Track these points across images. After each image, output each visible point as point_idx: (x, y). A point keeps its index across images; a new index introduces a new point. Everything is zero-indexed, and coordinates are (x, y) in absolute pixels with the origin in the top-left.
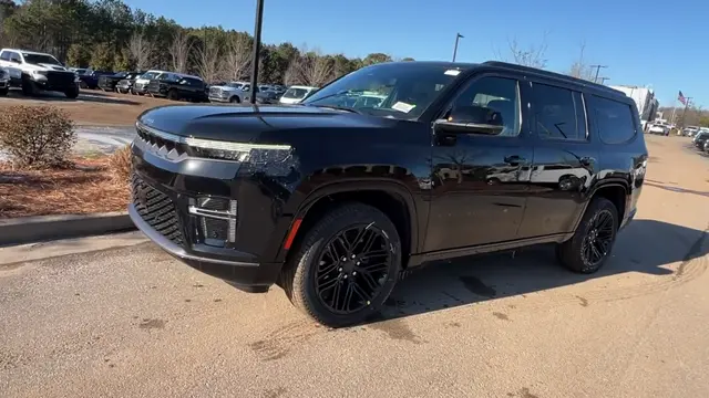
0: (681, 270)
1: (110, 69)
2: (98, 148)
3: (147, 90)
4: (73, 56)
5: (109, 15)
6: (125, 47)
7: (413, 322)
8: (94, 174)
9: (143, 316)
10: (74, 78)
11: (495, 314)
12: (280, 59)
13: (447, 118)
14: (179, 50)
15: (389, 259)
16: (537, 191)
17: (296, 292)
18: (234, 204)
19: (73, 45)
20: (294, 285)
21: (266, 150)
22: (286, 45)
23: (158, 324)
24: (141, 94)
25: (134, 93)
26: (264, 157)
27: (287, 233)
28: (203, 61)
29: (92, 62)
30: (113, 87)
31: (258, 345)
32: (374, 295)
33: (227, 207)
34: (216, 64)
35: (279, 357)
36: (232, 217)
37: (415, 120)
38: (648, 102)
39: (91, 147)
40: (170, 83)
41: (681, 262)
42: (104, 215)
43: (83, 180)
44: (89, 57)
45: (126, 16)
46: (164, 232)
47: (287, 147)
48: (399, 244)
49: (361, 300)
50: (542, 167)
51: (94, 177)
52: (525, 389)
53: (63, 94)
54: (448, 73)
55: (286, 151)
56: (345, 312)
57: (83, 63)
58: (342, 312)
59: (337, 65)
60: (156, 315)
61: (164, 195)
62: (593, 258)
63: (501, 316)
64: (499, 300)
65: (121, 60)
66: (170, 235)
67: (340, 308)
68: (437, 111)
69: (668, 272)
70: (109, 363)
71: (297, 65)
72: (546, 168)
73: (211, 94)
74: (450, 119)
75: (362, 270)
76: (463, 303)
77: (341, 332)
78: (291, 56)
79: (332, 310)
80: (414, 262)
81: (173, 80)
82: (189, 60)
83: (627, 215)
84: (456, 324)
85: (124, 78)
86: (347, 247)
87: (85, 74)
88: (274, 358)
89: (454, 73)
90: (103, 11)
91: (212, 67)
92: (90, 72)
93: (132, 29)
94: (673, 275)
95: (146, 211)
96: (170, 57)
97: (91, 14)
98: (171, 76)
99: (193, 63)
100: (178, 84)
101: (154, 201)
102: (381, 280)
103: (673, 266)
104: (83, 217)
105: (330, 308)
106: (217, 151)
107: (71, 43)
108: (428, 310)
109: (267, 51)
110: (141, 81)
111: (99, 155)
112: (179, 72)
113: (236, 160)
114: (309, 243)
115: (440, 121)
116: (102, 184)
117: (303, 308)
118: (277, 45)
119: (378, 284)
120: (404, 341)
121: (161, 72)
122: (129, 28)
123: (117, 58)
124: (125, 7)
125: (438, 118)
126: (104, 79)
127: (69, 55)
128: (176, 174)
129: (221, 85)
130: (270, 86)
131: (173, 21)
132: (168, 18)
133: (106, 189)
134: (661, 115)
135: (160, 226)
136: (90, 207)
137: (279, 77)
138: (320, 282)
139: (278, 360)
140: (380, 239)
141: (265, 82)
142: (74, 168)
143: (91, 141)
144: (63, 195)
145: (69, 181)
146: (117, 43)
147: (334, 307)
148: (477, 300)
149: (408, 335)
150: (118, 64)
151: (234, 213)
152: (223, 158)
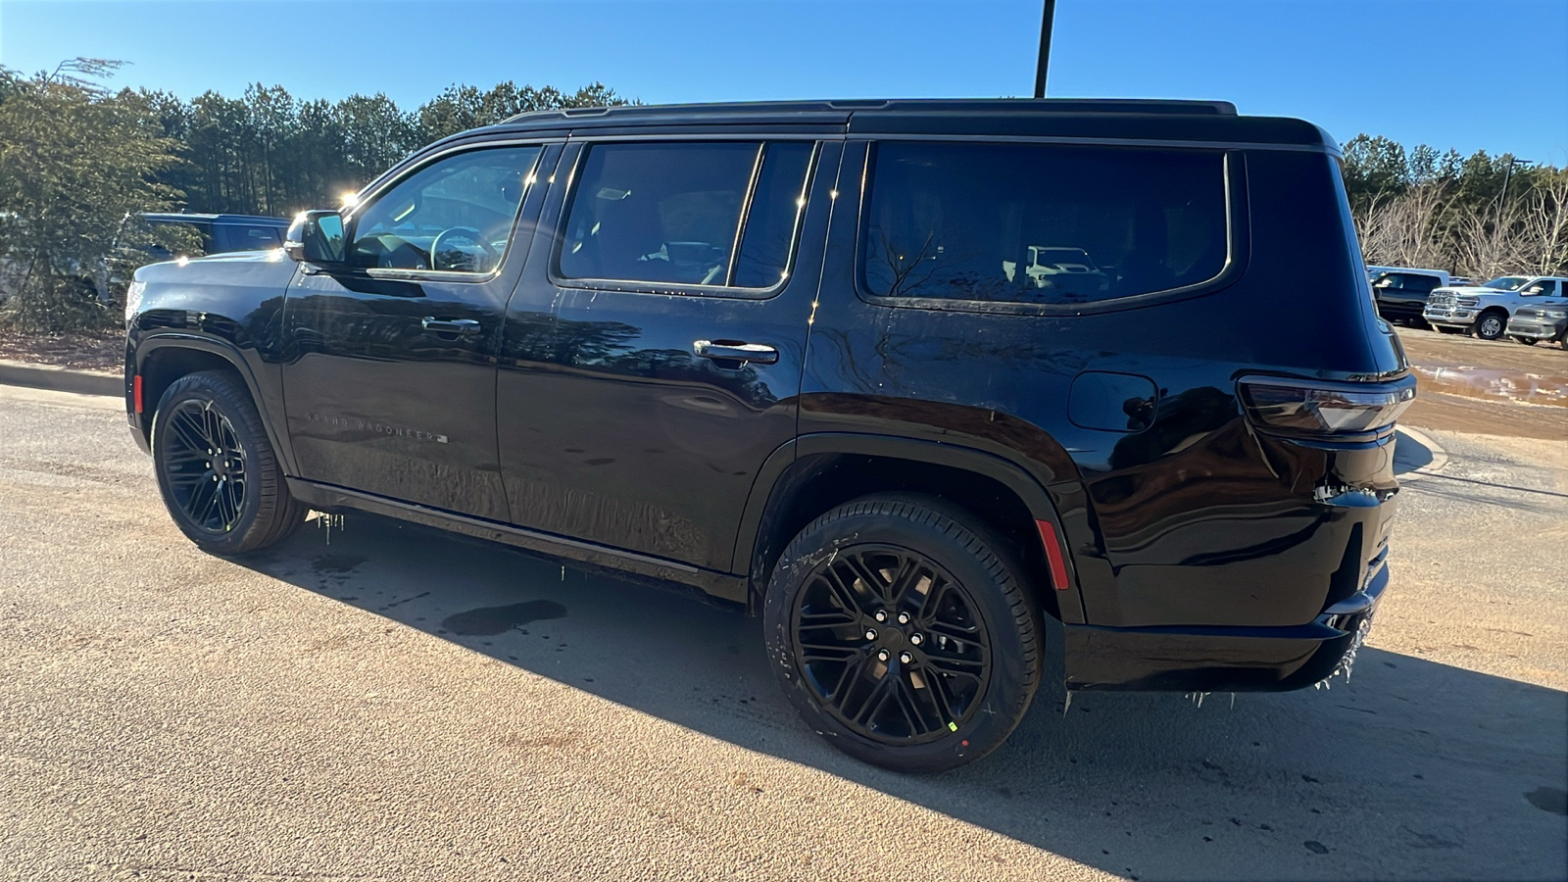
73: (1429, 307)
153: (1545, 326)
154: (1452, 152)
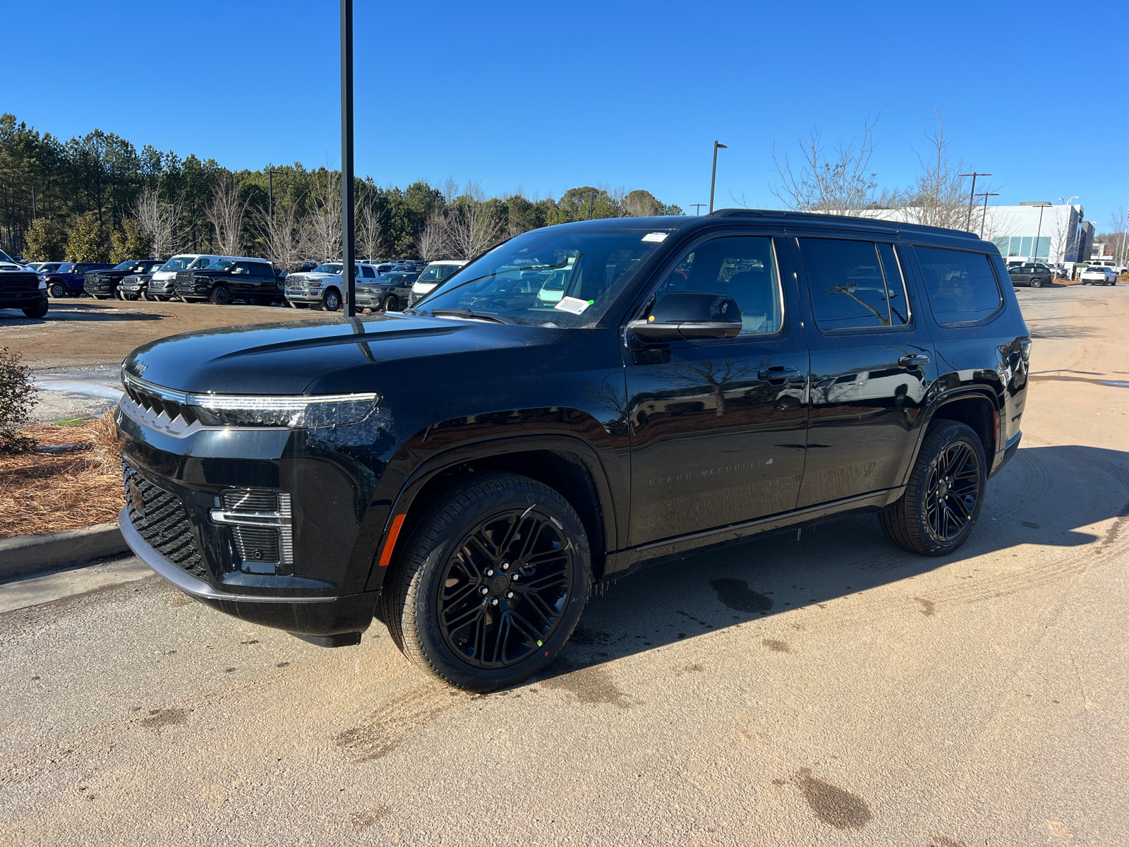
0: (1113, 532)
1: (104, 256)
2: (82, 406)
3: (172, 292)
4: (35, 240)
5: (96, 162)
6: (130, 215)
7: (619, 670)
8: (69, 458)
9: (147, 706)
10: (37, 282)
11: (766, 643)
12: (409, 214)
13: (645, 317)
14: (226, 212)
15: (569, 566)
16: (860, 415)
17: (409, 637)
18: (285, 500)
19: (35, 221)
20: (404, 626)
21: (334, 404)
22: (418, 187)
23: (175, 716)
24: (164, 298)
25: (150, 298)
26: (330, 415)
27: (382, 538)
28: (271, 231)
29: (69, 249)
30: (111, 290)
31: (347, 738)
32: (550, 628)
33: (275, 506)
34: (294, 232)
35: (383, 753)
36: (285, 521)
37: (593, 325)
38: (1073, 228)
39: (70, 405)
40: (213, 274)
41: (1115, 519)
42: (84, 531)
43: (49, 472)
44: (65, 239)
45: (128, 160)
46: (175, 556)
47: (371, 396)
48: (583, 538)
49: (525, 640)
50: (865, 374)
51: (69, 463)
52: (804, 770)
53: (19, 312)
54: (649, 238)
55: (368, 402)
56: (499, 664)
57: (54, 251)
58: (494, 664)
59: (513, 216)
60: (175, 701)
61: (169, 495)
62: (946, 527)
63: (777, 646)
64: (776, 617)
65: (123, 240)
66: (183, 562)
67: (488, 658)
68: (630, 306)
69: (1091, 539)
70: (86, 793)
71: (441, 220)
72: (872, 376)
73: (288, 289)
74: (652, 318)
75: (525, 588)
76: (710, 628)
77: (495, 701)
78: (430, 206)
79: (475, 662)
80: (614, 565)
81: (219, 268)
82: (245, 230)
83: (1001, 447)
84: (696, 668)
85: (131, 272)
86: (493, 552)
87: (60, 271)
88: (375, 757)
89: (659, 238)
90: (85, 154)
91: (288, 238)
92: (67, 267)
93: (140, 182)
94: (1098, 544)
95: (144, 523)
96: (211, 229)
97: (64, 161)
98: (214, 262)
99: (252, 235)
100: (228, 274)
101: (154, 504)
102: (560, 603)
103: (1100, 528)
104: (50, 538)
105: (472, 660)
106: (250, 413)
107: (31, 217)
108: (649, 645)
109: (386, 200)
110: (161, 276)
111: (83, 420)
112: (229, 252)
113: (284, 424)
114: (423, 552)
115: (636, 324)
116: (83, 475)
117: (423, 665)
118: (403, 189)
119: (555, 609)
120: (602, 705)
121: (197, 257)
122: (132, 181)
123: (115, 237)
124: (125, 144)
125: (632, 318)
126: (94, 278)
127: (28, 240)
128: (186, 457)
129: (307, 269)
130: (396, 265)
131: (212, 162)
132: (203, 158)
133: (91, 484)
134: (1102, 247)
135: (168, 547)
136: (61, 519)
137: (412, 246)
138: (449, 618)
139: (381, 760)
140: (550, 533)
141: (385, 257)
142: (35, 451)
143: (70, 395)
144: (12, 502)
145: (24, 475)
146: (115, 210)
147: (478, 657)
148: (736, 621)
149: (611, 694)
150: (118, 248)
151: (287, 514)
152: (261, 425)
153: (372, 299)
154: (172, 153)
